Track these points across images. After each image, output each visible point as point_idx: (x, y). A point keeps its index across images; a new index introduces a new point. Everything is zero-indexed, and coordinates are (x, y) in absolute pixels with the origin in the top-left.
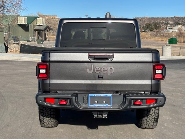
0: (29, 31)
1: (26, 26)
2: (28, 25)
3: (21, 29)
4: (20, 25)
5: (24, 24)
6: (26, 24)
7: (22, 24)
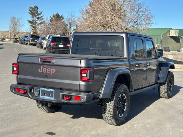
0: (180, 42)
1: (178, 38)
2: (179, 37)
3: (172, 40)
4: (172, 37)
5: (176, 36)
6: (178, 36)
7: (173, 36)
